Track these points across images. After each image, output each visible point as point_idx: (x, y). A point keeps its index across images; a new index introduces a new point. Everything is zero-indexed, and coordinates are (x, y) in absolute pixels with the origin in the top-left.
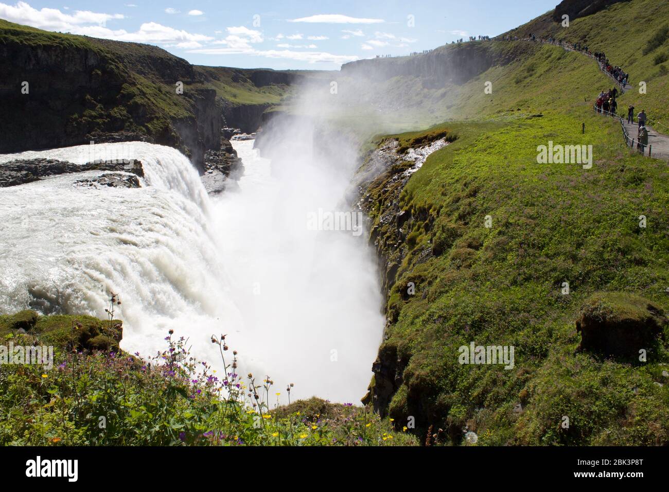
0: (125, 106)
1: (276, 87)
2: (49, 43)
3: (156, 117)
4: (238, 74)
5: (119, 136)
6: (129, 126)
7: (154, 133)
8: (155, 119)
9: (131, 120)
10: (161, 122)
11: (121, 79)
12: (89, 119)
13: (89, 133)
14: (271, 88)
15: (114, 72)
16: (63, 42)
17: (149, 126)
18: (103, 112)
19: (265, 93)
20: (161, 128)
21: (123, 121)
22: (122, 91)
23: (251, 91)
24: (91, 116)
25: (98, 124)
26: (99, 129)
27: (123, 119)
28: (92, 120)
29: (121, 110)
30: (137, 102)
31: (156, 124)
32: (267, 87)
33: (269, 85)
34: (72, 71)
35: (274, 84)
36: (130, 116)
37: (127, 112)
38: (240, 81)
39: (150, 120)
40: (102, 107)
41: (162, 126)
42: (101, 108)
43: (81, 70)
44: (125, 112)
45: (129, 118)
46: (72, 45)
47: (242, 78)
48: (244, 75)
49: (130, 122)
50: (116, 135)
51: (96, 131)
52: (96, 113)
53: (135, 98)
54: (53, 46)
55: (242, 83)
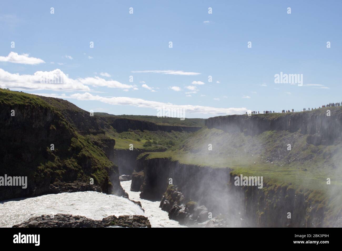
0: (76, 158)
1: (133, 133)
2: (22, 103)
3: (98, 168)
4: (103, 121)
5: (75, 186)
6: (81, 177)
7: (99, 183)
8: (98, 170)
9: (82, 171)
10: (103, 173)
11: (71, 134)
12: (51, 170)
13: (52, 183)
14: (130, 134)
15: (65, 127)
16: (31, 102)
17: (95, 176)
18: (60, 164)
19: (126, 138)
20: (104, 178)
21: (76, 172)
22: (72, 145)
23: (114, 136)
24: (53, 168)
25: (58, 174)
26: (59, 180)
27: (76, 171)
28: (54, 171)
29: (73, 162)
30: (85, 155)
31: (99, 174)
32: (126, 132)
33: (127, 131)
34: (38, 127)
35: (132, 130)
36: (81, 167)
37: (78, 164)
38: (105, 127)
39: (95, 170)
40: (59, 158)
41: (104, 176)
42: (58, 160)
43: (43, 126)
44: (76, 163)
45: (80, 169)
46: (38, 105)
47: (106, 124)
48: (107, 122)
49: (81, 173)
50: (73, 185)
51: (57, 181)
52: (55, 165)
53: (82, 151)
54: (25, 105)
55: (107, 129)
